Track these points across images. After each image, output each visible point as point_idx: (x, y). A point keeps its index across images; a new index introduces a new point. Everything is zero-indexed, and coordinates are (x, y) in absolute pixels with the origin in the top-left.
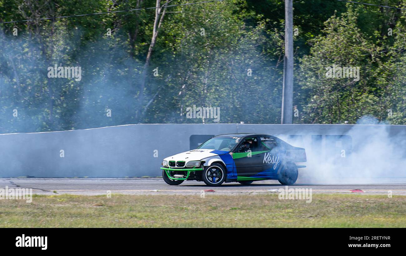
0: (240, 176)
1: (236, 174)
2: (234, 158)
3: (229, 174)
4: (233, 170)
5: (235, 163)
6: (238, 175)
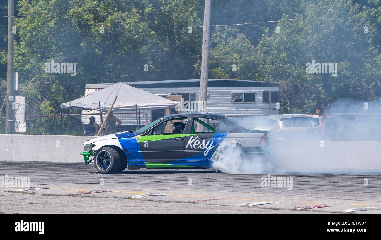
0: (149, 163)
1: (143, 160)
2: (139, 142)
3: (132, 160)
4: (138, 156)
5: (141, 148)
6: (145, 161)
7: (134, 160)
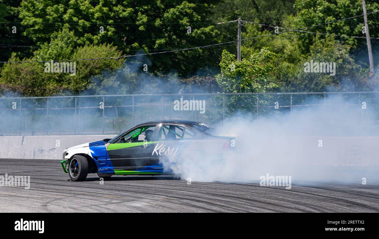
0: (118, 170)
2: (108, 150)
3: (102, 168)
4: (107, 164)
5: (109, 155)
6: (114, 169)
7: (104, 168)
